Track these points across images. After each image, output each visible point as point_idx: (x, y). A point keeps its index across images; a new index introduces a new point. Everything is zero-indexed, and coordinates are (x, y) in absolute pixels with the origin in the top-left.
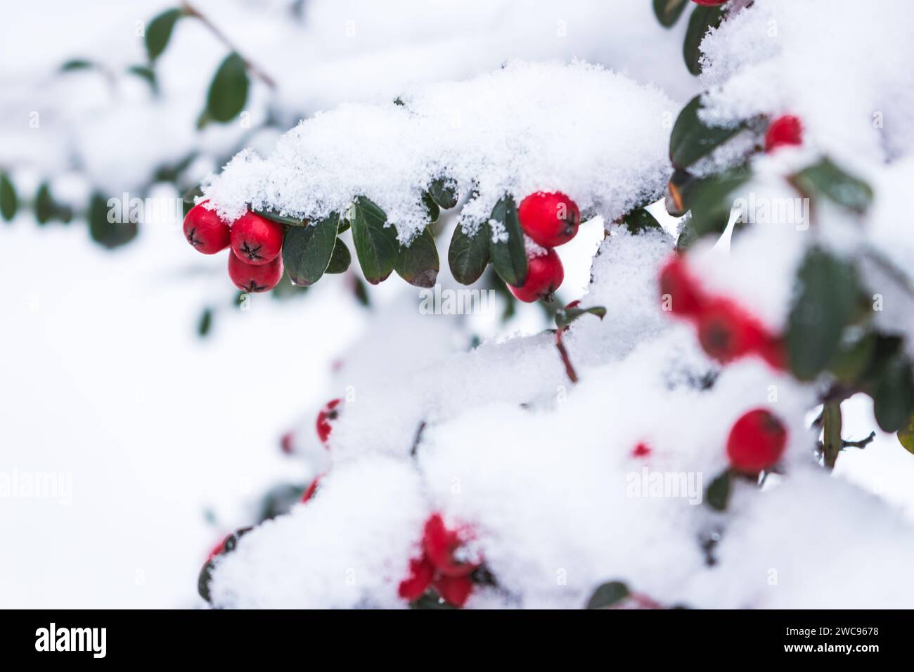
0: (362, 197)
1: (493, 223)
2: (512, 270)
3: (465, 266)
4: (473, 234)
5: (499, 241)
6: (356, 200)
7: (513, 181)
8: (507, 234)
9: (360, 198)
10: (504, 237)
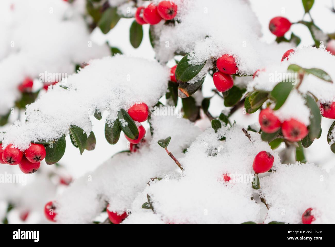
0: (73, 125)
1: (120, 120)
2: (133, 134)
3: (112, 138)
4: (112, 126)
5: (126, 125)
6: (71, 127)
7: (122, 104)
8: (127, 122)
9: (72, 126)
10: (127, 123)
